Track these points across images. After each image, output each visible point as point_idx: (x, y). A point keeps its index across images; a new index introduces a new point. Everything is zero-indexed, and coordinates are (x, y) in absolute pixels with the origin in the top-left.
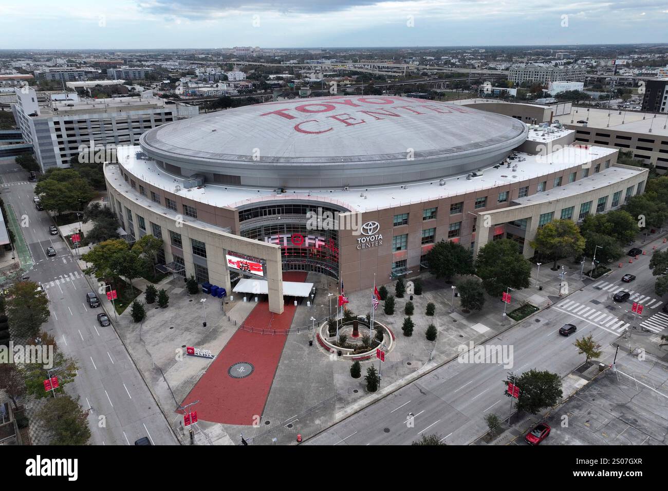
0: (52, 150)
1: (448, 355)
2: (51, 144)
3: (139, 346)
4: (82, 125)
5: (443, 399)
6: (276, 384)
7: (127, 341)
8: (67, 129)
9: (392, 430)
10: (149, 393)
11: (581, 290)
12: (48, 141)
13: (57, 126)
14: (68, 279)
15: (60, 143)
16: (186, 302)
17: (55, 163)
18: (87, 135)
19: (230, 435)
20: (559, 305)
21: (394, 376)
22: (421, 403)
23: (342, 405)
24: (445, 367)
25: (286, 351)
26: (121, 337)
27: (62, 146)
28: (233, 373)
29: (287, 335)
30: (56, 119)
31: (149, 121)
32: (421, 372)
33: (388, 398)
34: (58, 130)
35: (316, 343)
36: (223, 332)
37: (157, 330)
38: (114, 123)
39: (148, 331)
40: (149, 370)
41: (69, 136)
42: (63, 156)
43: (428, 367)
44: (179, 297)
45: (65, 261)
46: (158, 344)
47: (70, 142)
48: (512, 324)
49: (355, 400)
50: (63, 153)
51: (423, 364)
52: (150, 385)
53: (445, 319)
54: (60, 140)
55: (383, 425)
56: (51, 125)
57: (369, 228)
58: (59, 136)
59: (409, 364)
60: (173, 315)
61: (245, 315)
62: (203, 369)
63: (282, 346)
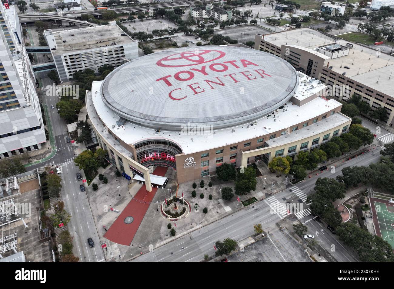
0: (64, 70)
1: (208, 222)
2: (63, 67)
3: (94, 204)
4: (78, 56)
5: (197, 242)
6: (140, 229)
7: (90, 201)
8: (70, 59)
9: (174, 253)
10: (95, 227)
11: (282, 191)
12: (62, 66)
13: (66, 58)
14: (70, 162)
15: (68, 66)
16: (114, 181)
17: (66, 76)
18: (81, 61)
19: (119, 249)
20: (267, 199)
21: (183, 230)
22: (188, 243)
23: (160, 241)
24: (205, 227)
25: (148, 213)
26: (88, 198)
27: (69, 68)
28: (126, 221)
29: (150, 204)
30: (65, 55)
31: (112, 52)
32: (194, 229)
33: (178, 239)
34: (66, 60)
35: (160, 210)
36: (126, 200)
37: (102, 196)
38: (93, 54)
39: (98, 196)
40: (96, 216)
41: (71, 62)
42: (69, 72)
43: (198, 227)
44: (112, 178)
45: (69, 150)
46: (101, 203)
47: (72, 65)
48: (242, 208)
49: (165, 239)
50: (69, 71)
51: (197, 225)
52: (96, 223)
53: (216, 202)
54: (67, 65)
55: (171, 251)
56: (63, 58)
57: (189, 160)
58: (67, 63)
59: (191, 224)
60: (109, 188)
61: (137, 191)
62: (115, 218)
63: (146, 210)
